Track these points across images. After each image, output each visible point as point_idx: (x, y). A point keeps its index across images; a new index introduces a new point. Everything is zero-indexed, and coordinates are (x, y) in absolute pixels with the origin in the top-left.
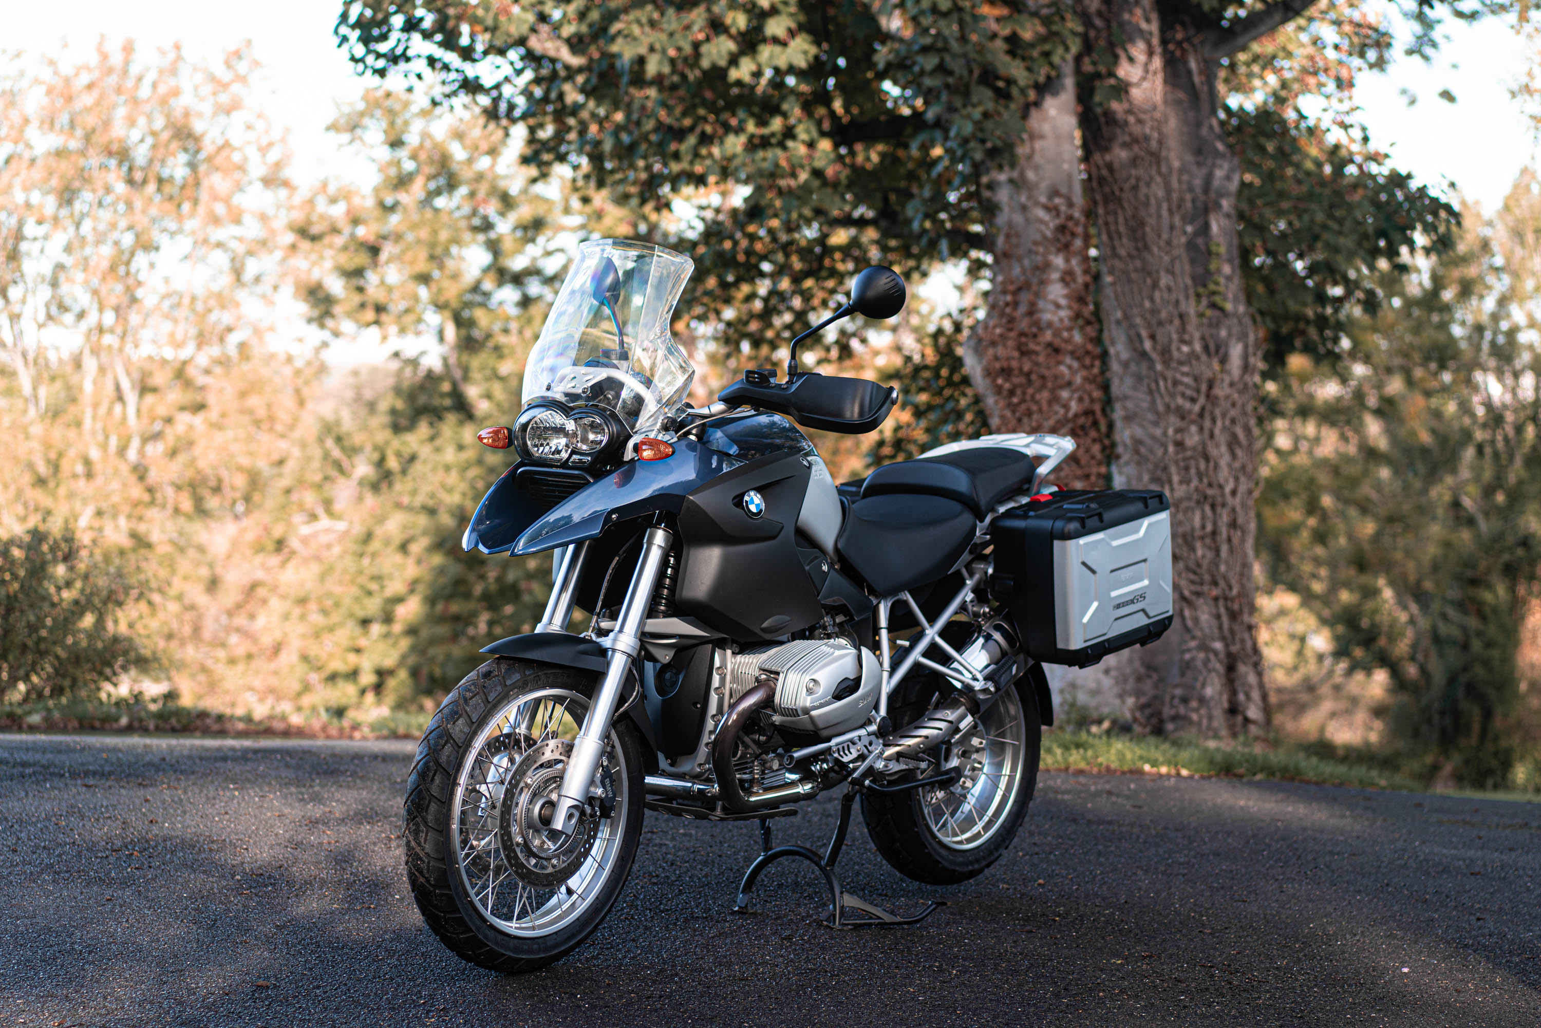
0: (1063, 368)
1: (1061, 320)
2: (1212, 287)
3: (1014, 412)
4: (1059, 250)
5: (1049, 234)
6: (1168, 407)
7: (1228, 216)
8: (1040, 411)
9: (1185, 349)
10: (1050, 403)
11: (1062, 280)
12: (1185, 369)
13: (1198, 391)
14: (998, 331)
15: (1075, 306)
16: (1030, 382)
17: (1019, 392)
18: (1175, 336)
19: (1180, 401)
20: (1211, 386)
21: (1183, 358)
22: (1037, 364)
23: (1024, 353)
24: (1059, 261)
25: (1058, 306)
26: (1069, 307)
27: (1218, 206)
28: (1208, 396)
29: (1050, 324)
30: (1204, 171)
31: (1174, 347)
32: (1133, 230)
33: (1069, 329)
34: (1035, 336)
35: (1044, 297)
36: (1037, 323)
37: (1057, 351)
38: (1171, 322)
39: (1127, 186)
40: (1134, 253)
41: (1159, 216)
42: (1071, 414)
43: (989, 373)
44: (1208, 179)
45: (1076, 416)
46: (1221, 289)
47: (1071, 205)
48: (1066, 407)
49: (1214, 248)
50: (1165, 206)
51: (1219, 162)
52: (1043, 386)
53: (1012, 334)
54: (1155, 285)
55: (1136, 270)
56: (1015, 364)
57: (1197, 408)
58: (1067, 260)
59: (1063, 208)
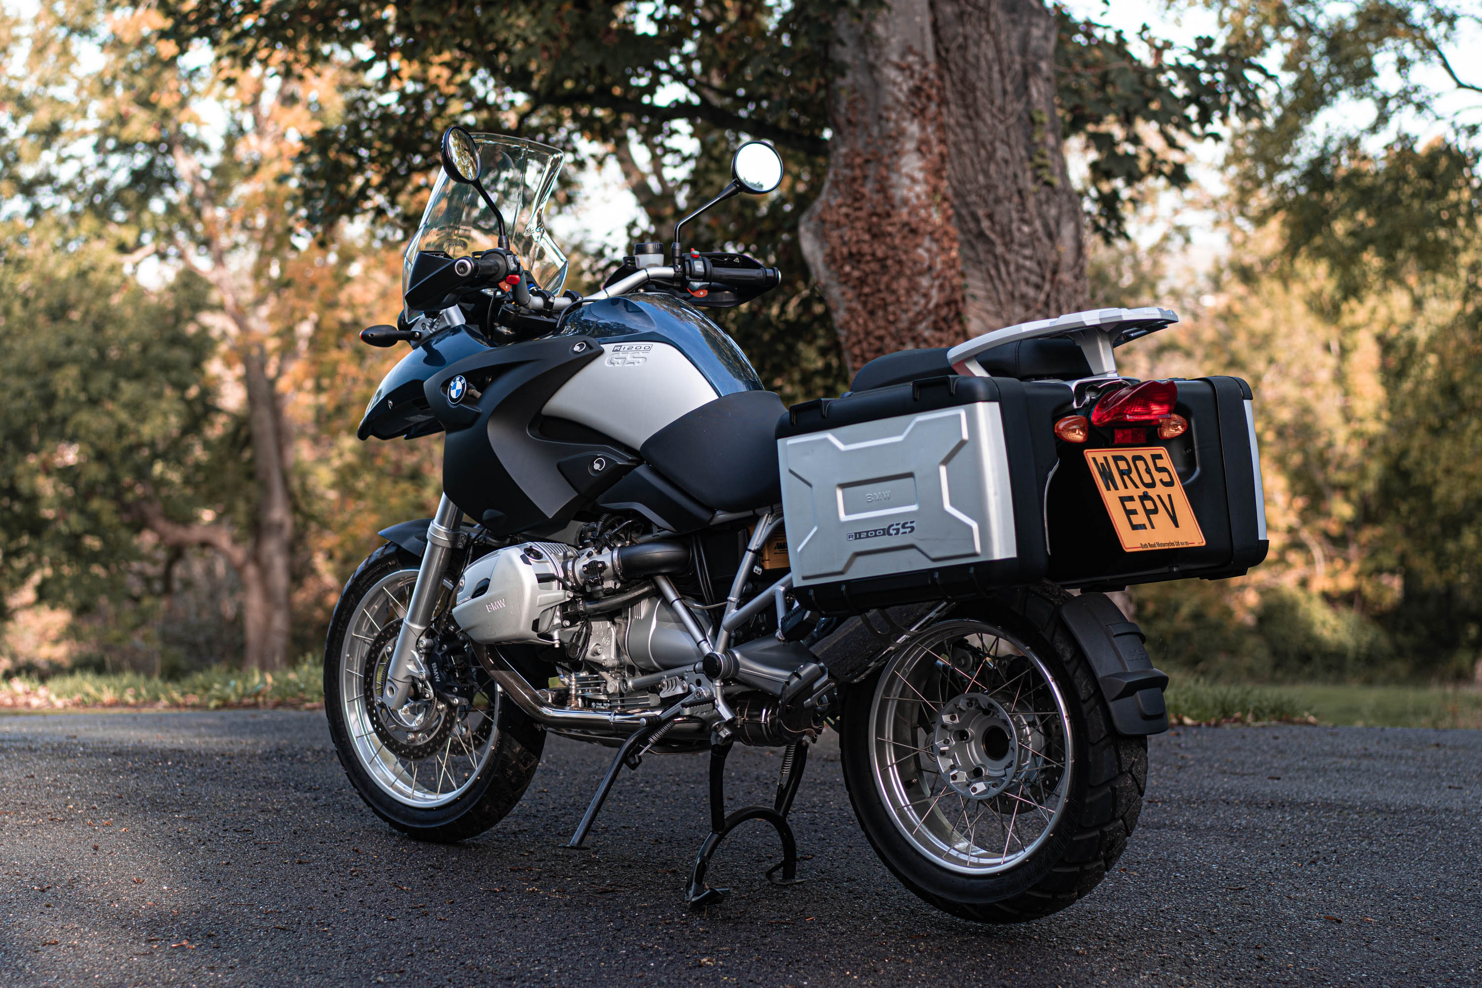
0: (921, 251)
1: (918, 197)
2: (1039, 160)
3: (865, 304)
4: (914, 116)
5: (902, 97)
6: (1012, 295)
7: (1048, 80)
8: (898, 301)
9: (1026, 229)
10: (908, 292)
11: (919, 150)
12: (1027, 252)
13: (1043, 278)
14: (844, 210)
15: (932, 180)
16: (885, 268)
17: (870, 280)
18: (1015, 215)
19: (1024, 288)
20: (1055, 272)
21: (1025, 240)
22: (894, 248)
23: (877, 235)
24: (913, 128)
25: (914, 180)
26: (926, 182)
27: (1037, 69)
28: (1052, 281)
29: (905, 202)
30: (1020, 29)
31: (1014, 226)
32: (963, 96)
33: (927, 207)
34: (888, 215)
35: (898, 171)
36: (888, 199)
37: (914, 231)
38: (1010, 200)
39: (954, 46)
40: (963, 121)
41: (990, 78)
42: (931, 305)
43: (831, 259)
44: (1025, 39)
45: (938, 306)
46: (1049, 162)
47: (925, 64)
48: (926, 296)
49: (1037, 117)
50: (996, 68)
51: (1035, 20)
52: (900, 274)
53: (861, 214)
54: (991, 157)
55: (968, 141)
56: (866, 248)
57: (1042, 297)
58: (923, 128)
59: (917, 67)
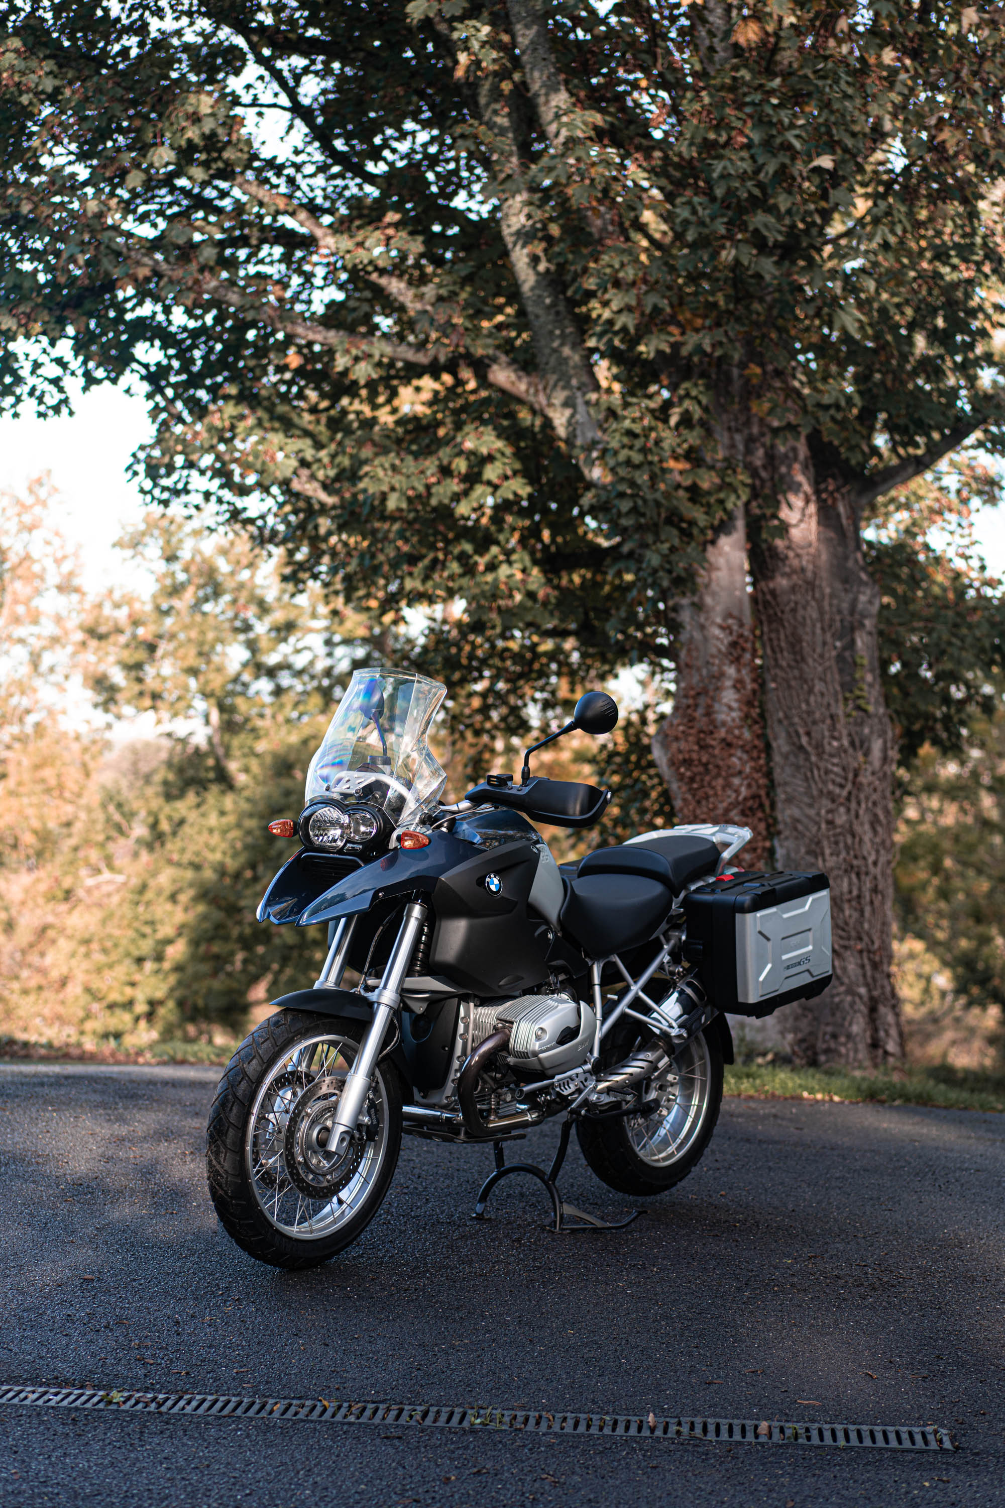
0: (734, 760)
1: (733, 720)
2: (858, 693)
3: (694, 796)
4: (732, 662)
5: (723, 649)
6: (821, 791)
7: (870, 633)
8: (716, 795)
9: (835, 744)
10: (724, 788)
11: (734, 687)
12: (835, 760)
13: (846, 779)
14: (681, 728)
15: (745, 709)
16: (707, 771)
17: (698, 778)
18: (827, 733)
19: (831, 787)
20: (856, 775)
21: (833, 751)
22: (714, 756)
23: (703, 747)
24: (731, 671)
25: (731, 708)
26: (740, 710)
27: (862, 625)
28: (854, 783)
29: (724, 724)
30: (851, 596)
31: (826, 741)
32: (792, 645)
33: (740, 727)
34: (712, 733)
35: (719, 701)
36: (712, 722)
37: (730, 745)
38: (823, 721)
39: (787, 609)
40: (793, 663)
41: (814, 633)
42: (741, 798)
43: (672, 763)
44: (854, 603)
45: (745, 799)
46: (865, 694)
47: (741, 625)
48: (737, 792)
49: (858, 660)
50: (818, 625)
51: (862, 589)
52: (718, 775)
53: (693, 731)
54: (811, 691)
55: (795, 678)
56: (695, 756)
57: (845, 793)
58: (739, 671)
59: (735, 628)
